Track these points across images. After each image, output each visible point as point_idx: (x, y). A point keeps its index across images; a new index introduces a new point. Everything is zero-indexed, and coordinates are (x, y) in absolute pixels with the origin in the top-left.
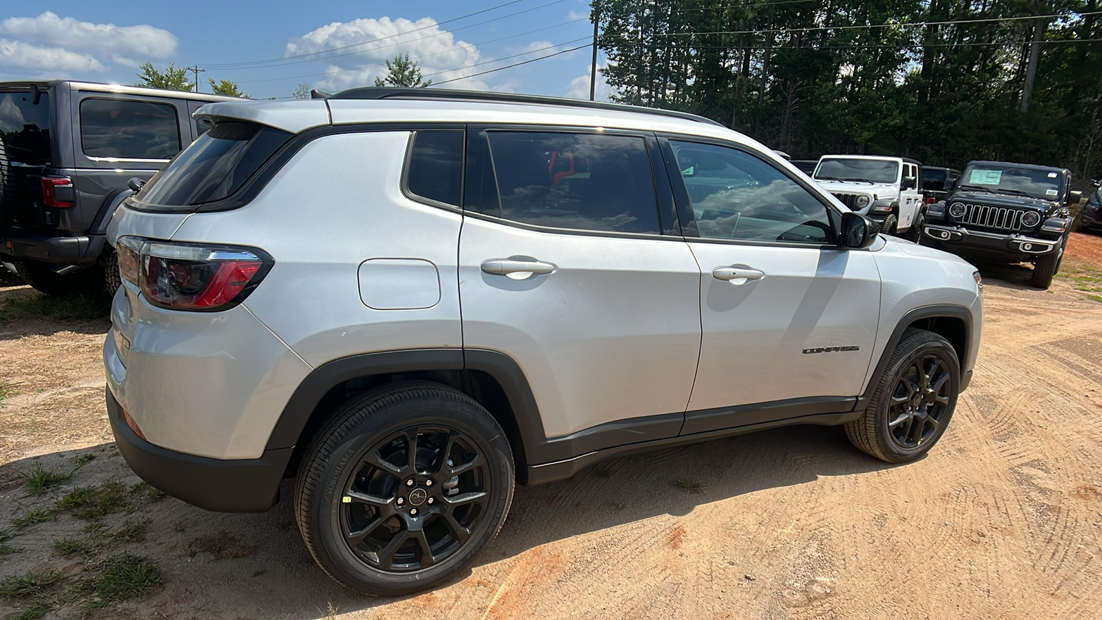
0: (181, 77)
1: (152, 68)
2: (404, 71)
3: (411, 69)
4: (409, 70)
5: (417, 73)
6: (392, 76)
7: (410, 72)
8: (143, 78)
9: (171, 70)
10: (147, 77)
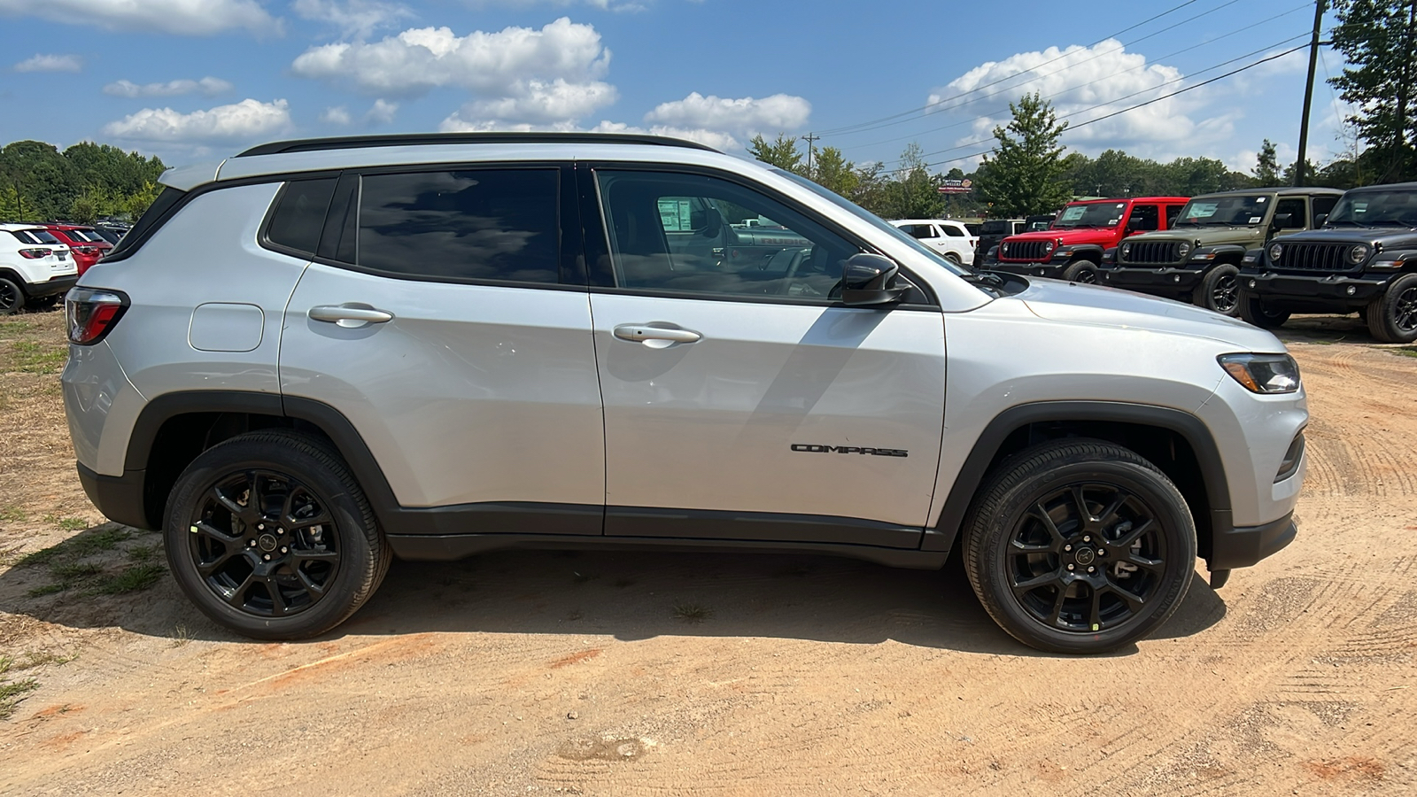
0: (789, 148)
1: (761, 141)
2: (1032, 114)
3: (1041, 111)
4: (1038, 112)
5: (1049, 115)
6: (1016, 122)
7: (1040, 115)
8: (752, 152)
9: (780, 141)
10: (756, 151)
